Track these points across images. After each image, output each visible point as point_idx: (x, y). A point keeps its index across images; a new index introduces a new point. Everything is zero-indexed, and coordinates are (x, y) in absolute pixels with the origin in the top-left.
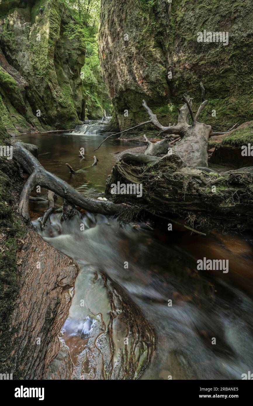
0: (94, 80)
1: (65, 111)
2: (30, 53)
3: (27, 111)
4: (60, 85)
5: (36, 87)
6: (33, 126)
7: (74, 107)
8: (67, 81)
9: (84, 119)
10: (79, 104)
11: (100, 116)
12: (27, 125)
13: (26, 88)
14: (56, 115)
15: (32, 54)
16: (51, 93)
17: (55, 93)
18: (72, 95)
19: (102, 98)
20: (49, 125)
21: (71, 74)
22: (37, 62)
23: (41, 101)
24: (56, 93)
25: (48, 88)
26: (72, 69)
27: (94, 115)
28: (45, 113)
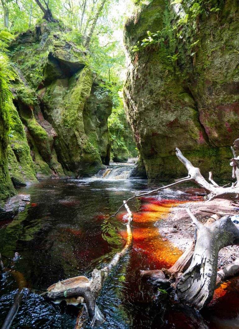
0: (122, 127)
1: (89, 156)
2: (63, 109)
3: (51, 158)
4: (86, 132)
5: (64, 136)
6: (55, 173)
7: (98, 152)
8: (94, 129)
9: (109, 163)
10: (104, 149)
11: (126, 158)
12: (49, 171)
13: (55, 138)
14: (79, 161)
15: (64, 110)
16: (77, 140)
17: (80, 141)
18: (97, 141)
19: (128, 141)
20: (72, 170)
21: (98, 123)
22: (67, 116)
23: (66, 149)
24: (81, 140)
25: (75, 136)
26: (99, 119)
27: (119, 157)
28: (68, 160)
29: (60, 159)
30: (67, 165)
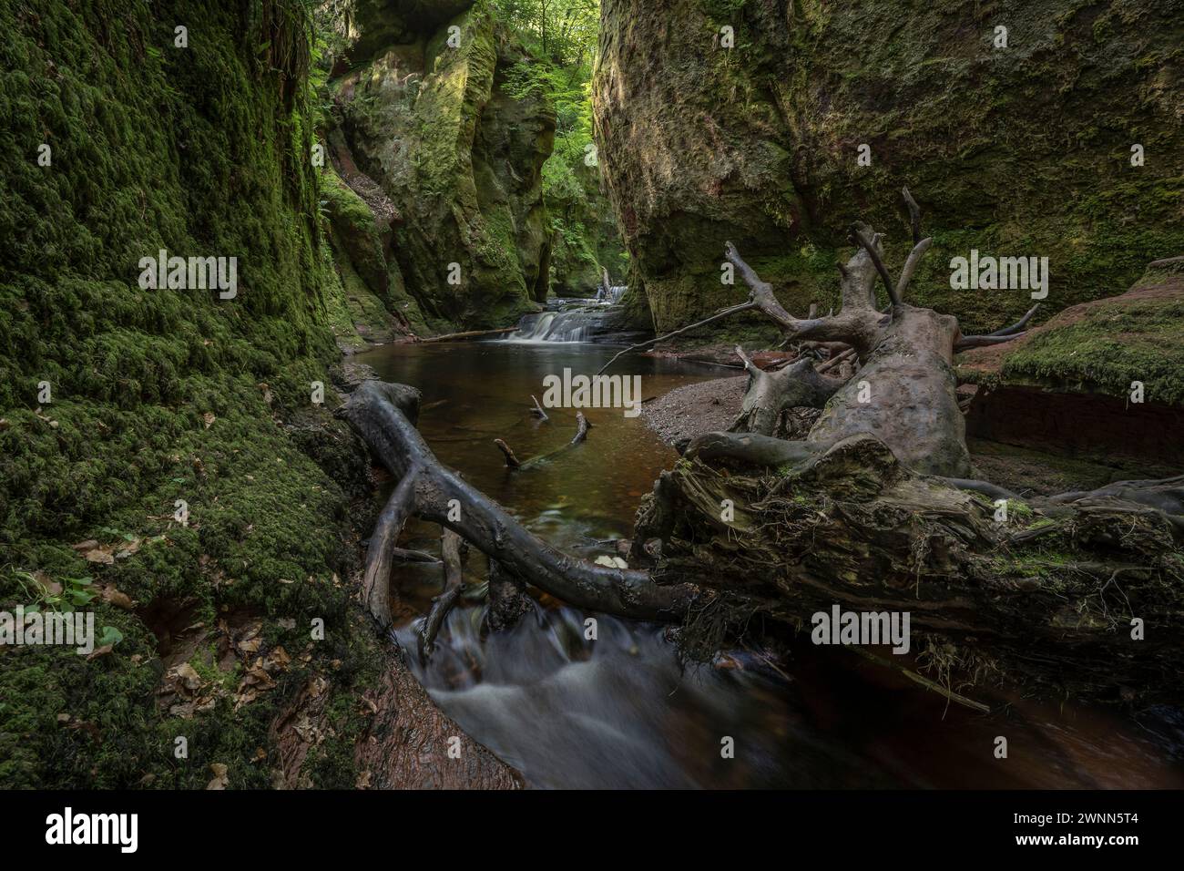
0: (578, 190)
2: (414, 140)
3: (389, 283)
4: (483, 210)
5: (420, 220)
6: (403, 324)
7: (516, 266)
8: (504, 198)
9: (544, 298)
10: (531, 256)
11: (591, 285)
12: (387, 320)
13: (395, 223)
14: (467, 290)
15: (418, 142)
16: (458, 231)
17: (467, 232)
18: (513, 233)
19: (598, 236)
20: (446, 317)
21: (514, 179)
22: (427, 159)
23: (429, 256)
24: (470, 232)
25: (451, 220)
26: (518, 169)
27: (573, 283)
28: (435, 286)
29: (411, 283)
30: (432, 301)
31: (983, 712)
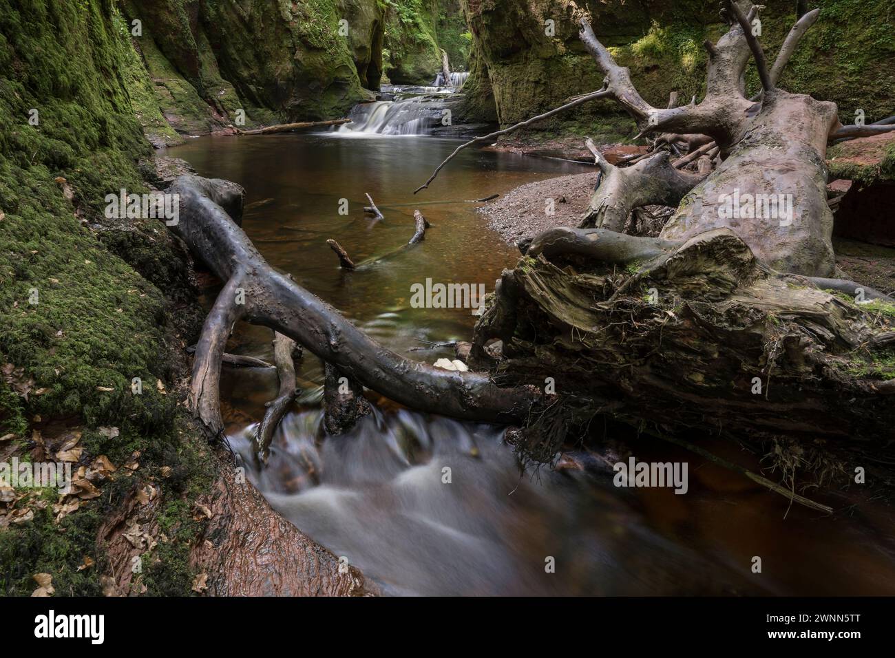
1: (318, 59)
3: (201, 65)
6: (220, 113)
7: (346, 48)
9: (377, 85)
10: (361, 37)
11: (429, 71)
12: (201, 109)
14: (291, 76)
16: (277, 4)
17: (287, 7)
19: (436, 13)
20: (269, 106)
23: (245, 33)
24: (290, 6)
27: (408, 68)
28: (255, 71)
29: (227, 68)
30: (252, 87)
31: (826, 513)
